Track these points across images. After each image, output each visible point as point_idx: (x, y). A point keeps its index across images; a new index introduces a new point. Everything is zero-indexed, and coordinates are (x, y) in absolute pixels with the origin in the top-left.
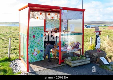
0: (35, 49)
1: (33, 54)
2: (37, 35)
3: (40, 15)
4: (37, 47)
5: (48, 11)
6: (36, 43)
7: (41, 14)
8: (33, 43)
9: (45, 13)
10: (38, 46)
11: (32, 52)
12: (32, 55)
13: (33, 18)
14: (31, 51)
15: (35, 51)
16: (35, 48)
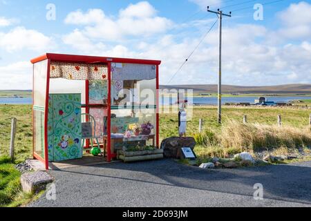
0: (63, 137)
1: (59, 145)
2: (68, 110)
3: (76, 70)
4: (68, 132)
5: (95, 64)
6: (65, 124)
7: (78, 69)
8: (59, 125)
9: (86, 68)
11: (58, 141)
12: (57, 148)
13: (61, 76)
14: (56, 140)
15: (63, 140)
16: (63, 133)
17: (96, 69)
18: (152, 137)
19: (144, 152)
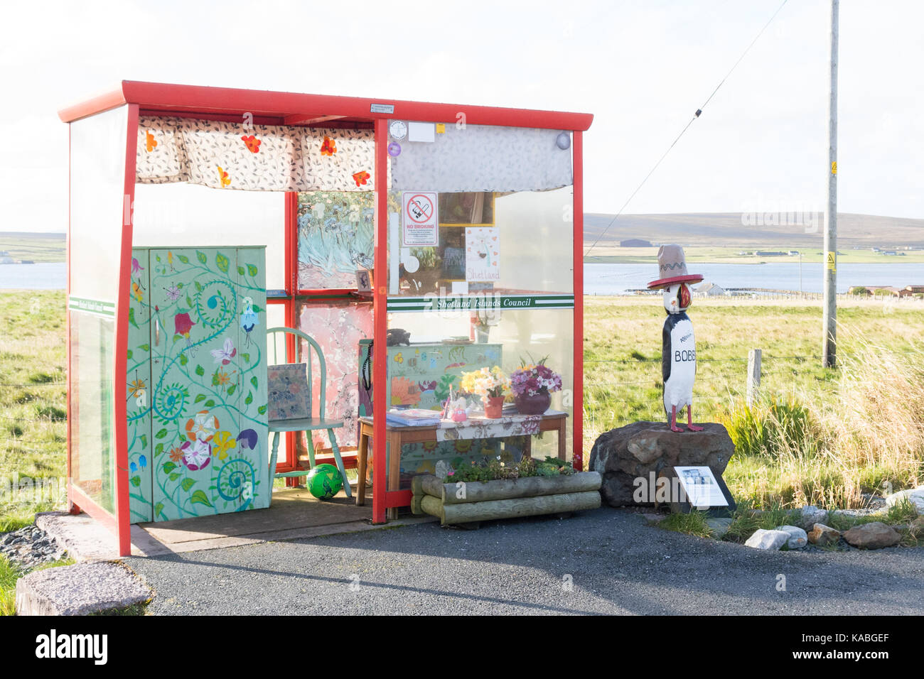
0: (191, 424)
1: (177, 455)
2: (213, 314)
3: (247, 151)
4: (211, 404)
5: (323, 125)
6: (200, 371)
7: (253, 146)
8: (175, 376)
9: (288, 141)
10: (218, 401)
11: (172, 441)
12: (168, 467)
13: (184, 176)
14: (162, 434)
15: (193, 436)
16: (192, 409)
17: (327, 148)
18: (557, 423)
19: (523, 485)
